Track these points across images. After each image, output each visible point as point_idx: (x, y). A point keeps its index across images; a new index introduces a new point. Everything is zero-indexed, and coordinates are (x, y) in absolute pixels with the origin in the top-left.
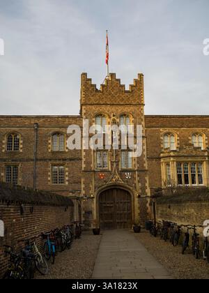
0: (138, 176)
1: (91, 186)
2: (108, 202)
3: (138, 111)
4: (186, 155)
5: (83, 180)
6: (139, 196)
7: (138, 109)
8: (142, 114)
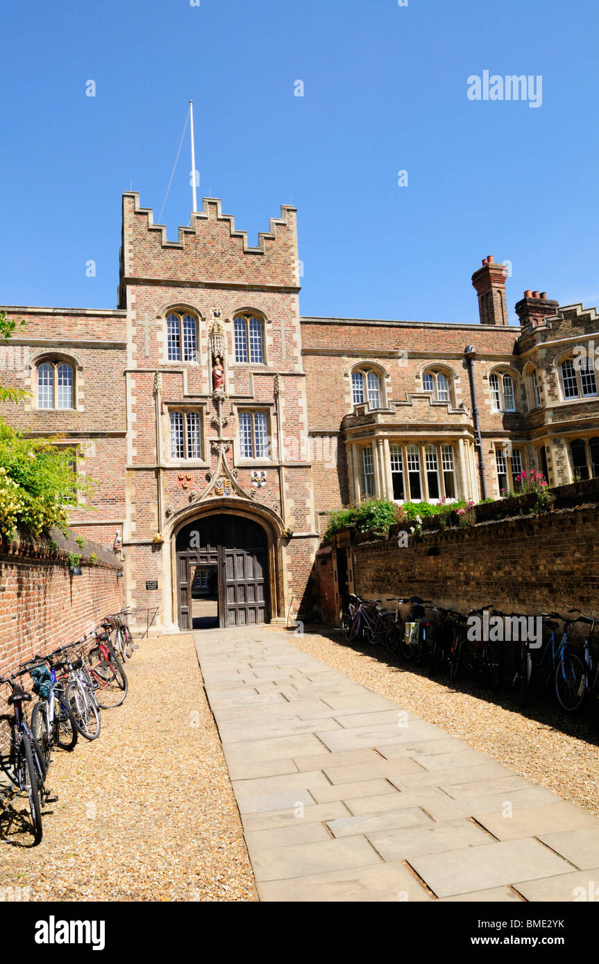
0: (287, 480)
1: (153, 510)
2: (204, 553)
3: (283, 306)
4: (413, 420)
6: (289, 535)
7: (284, 300)
8: (294, 312)
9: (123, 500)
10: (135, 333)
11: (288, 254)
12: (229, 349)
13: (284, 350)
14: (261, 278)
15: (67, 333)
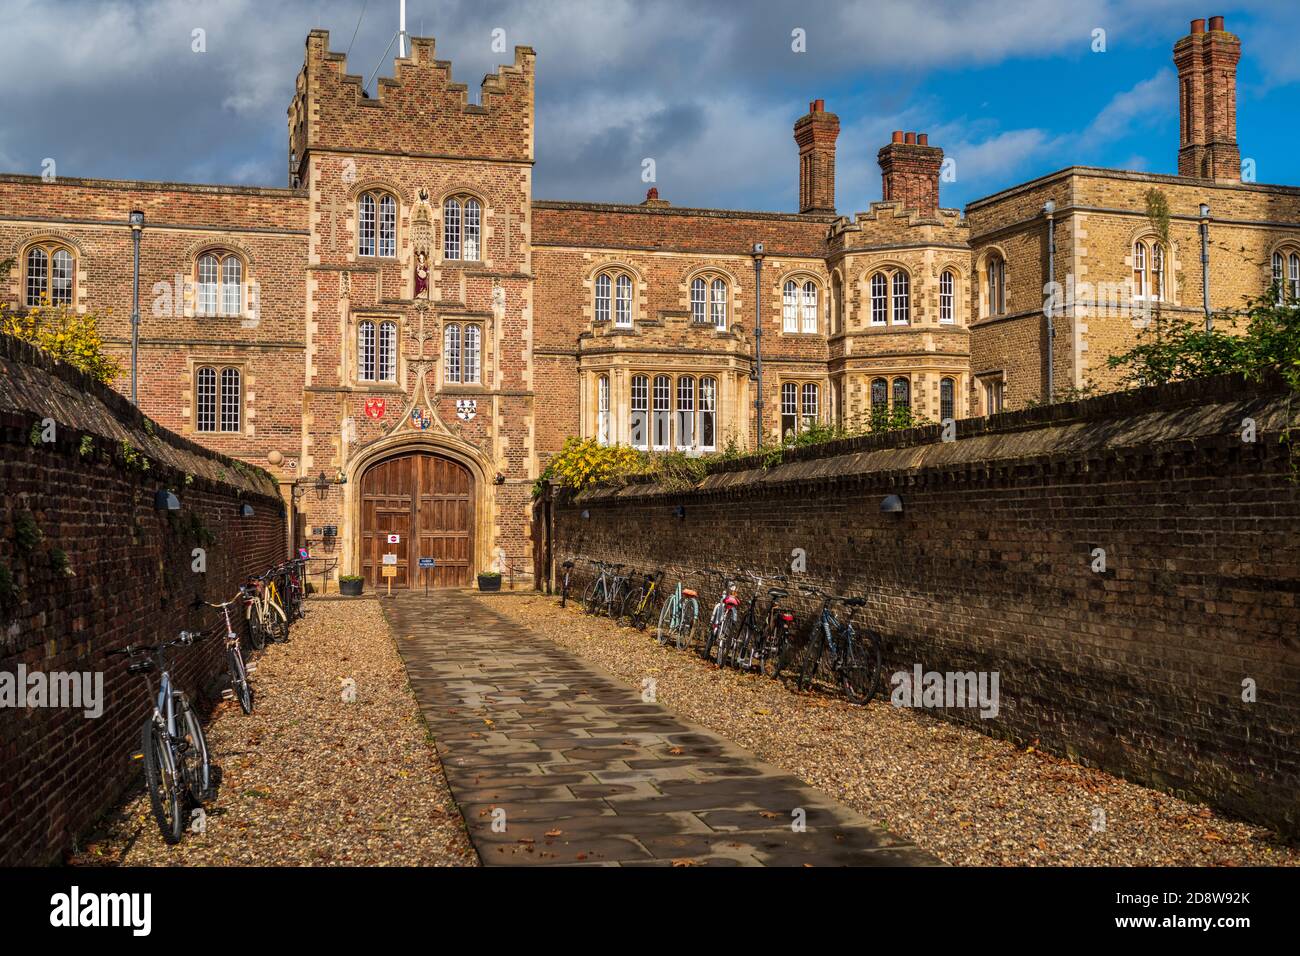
0: (502, 412)
1: (335, 443)
2: (394, 497)
3: (509, 185)
4: (664, 346)
5: (307, 420)
6: (500, 481)
7: (510, 177)
8: (524, 195)
9: (299, 428)
10: (319, 220)
11: (520, 115)
12: (437, 243)
13: (508, 244)
14: (483, 148)
15: (236, 220)
